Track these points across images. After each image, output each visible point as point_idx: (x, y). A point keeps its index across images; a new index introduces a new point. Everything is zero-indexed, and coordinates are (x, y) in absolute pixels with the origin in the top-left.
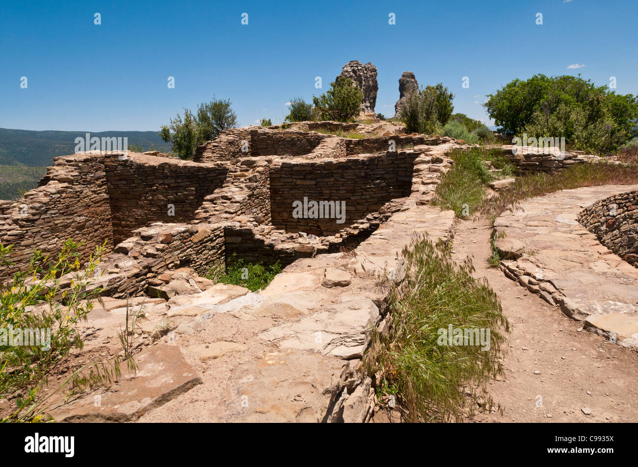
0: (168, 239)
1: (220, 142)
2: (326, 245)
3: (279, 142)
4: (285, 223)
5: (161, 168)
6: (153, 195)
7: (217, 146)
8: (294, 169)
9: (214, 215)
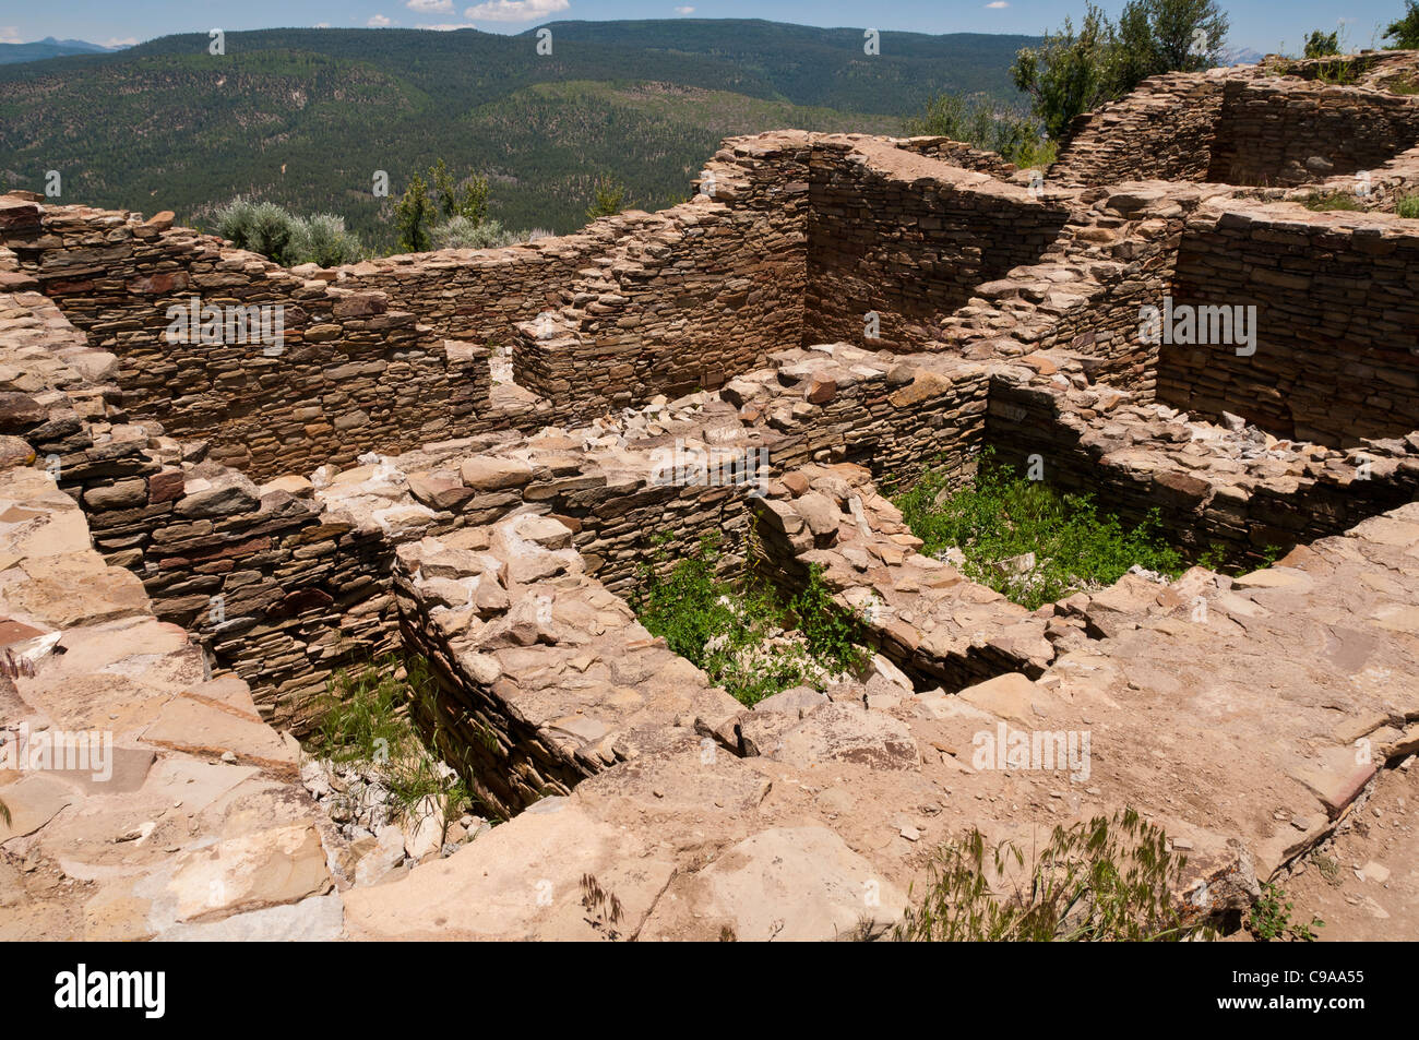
0: (826, 395)
1: (1128, 111)
2: (1247, 489)
3: (1302, 121)
4: (1193, 379)
5: (918, 190)
6: (891, 251)
7: (1112, 124)
8: (1256, 235)
9: (982, 337)
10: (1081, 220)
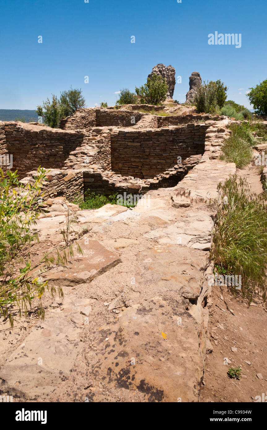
0: (50, 179)
1: (76, 117)
2: (148, 184)
3: (114, 117)
4: (120, 170)
5: (41, 133)
6: (36, 151)
7: (74, 120)
8: (127, 135)
9: (77, 164)
10: (88, 135)
